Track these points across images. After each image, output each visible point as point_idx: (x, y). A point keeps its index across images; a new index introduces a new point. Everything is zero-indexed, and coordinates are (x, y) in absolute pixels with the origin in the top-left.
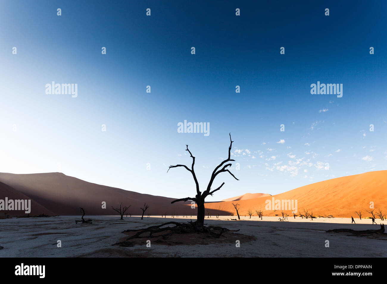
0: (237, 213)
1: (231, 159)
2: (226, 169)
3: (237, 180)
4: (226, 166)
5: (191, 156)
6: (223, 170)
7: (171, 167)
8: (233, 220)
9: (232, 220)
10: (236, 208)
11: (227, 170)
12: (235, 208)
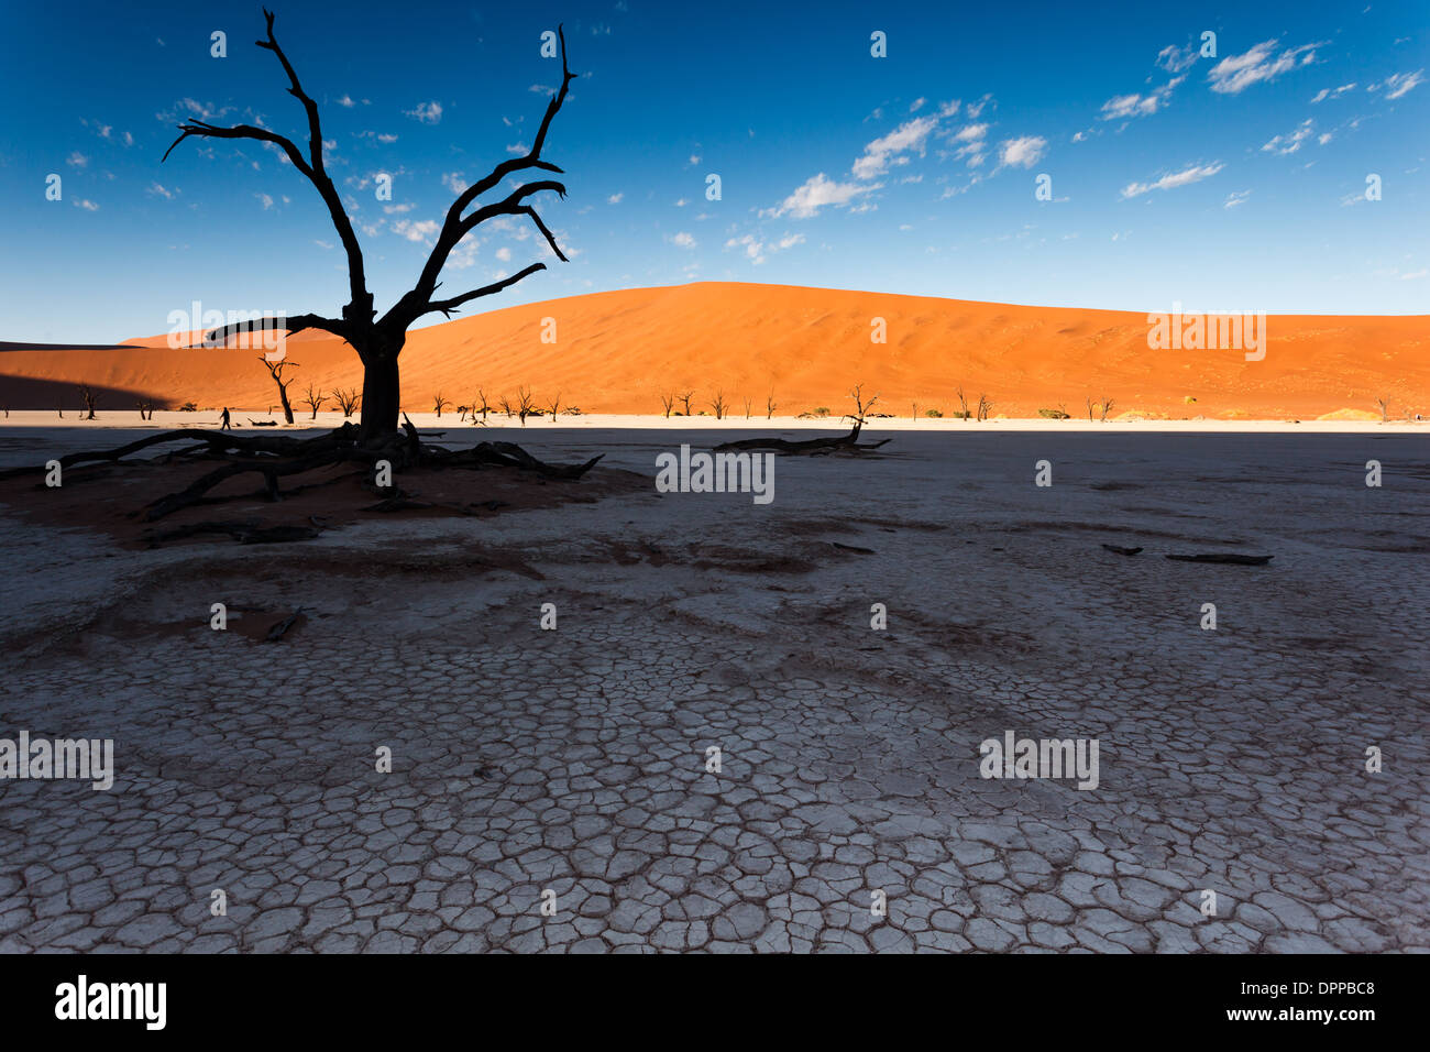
0: (280, 400)
1: (542, 159)
2: (524, 202)
3: (563, 259)
4: (529, 189)
5: (292, 92)
6: (511, 206)
7: (196, 131)
8: (261, 424)
9: (254, 424)
10: (277, 379)
11: (528, 210)
12: (274, 376)
